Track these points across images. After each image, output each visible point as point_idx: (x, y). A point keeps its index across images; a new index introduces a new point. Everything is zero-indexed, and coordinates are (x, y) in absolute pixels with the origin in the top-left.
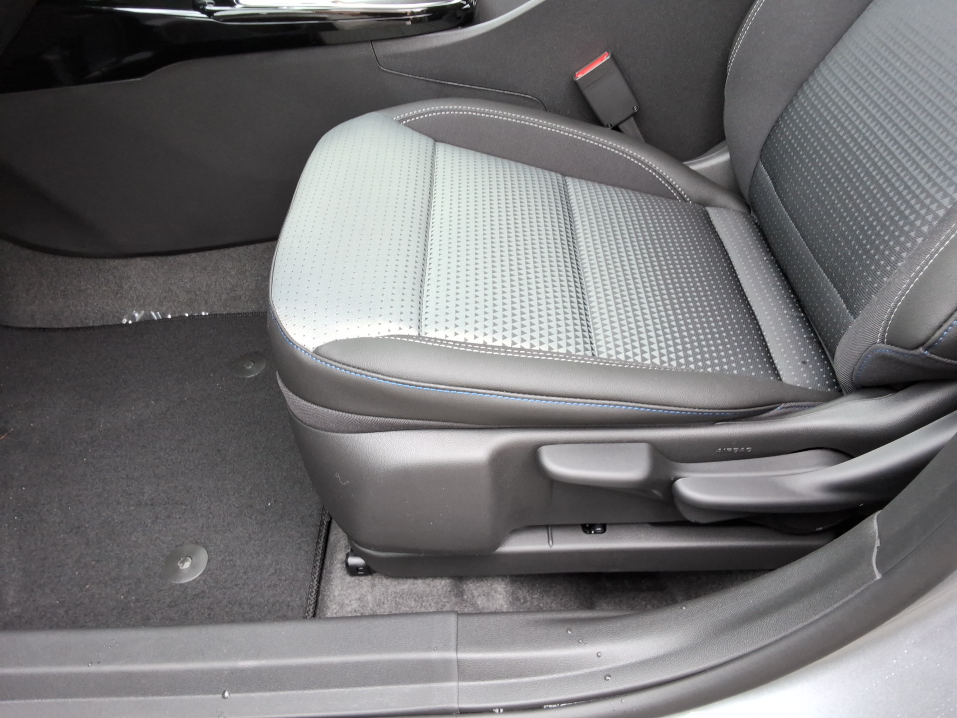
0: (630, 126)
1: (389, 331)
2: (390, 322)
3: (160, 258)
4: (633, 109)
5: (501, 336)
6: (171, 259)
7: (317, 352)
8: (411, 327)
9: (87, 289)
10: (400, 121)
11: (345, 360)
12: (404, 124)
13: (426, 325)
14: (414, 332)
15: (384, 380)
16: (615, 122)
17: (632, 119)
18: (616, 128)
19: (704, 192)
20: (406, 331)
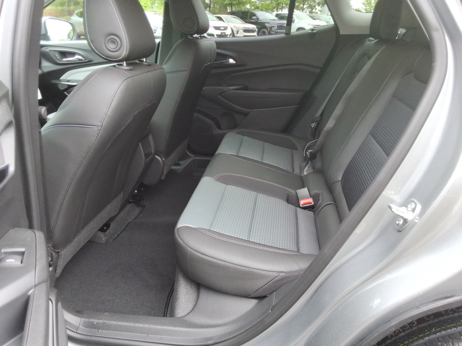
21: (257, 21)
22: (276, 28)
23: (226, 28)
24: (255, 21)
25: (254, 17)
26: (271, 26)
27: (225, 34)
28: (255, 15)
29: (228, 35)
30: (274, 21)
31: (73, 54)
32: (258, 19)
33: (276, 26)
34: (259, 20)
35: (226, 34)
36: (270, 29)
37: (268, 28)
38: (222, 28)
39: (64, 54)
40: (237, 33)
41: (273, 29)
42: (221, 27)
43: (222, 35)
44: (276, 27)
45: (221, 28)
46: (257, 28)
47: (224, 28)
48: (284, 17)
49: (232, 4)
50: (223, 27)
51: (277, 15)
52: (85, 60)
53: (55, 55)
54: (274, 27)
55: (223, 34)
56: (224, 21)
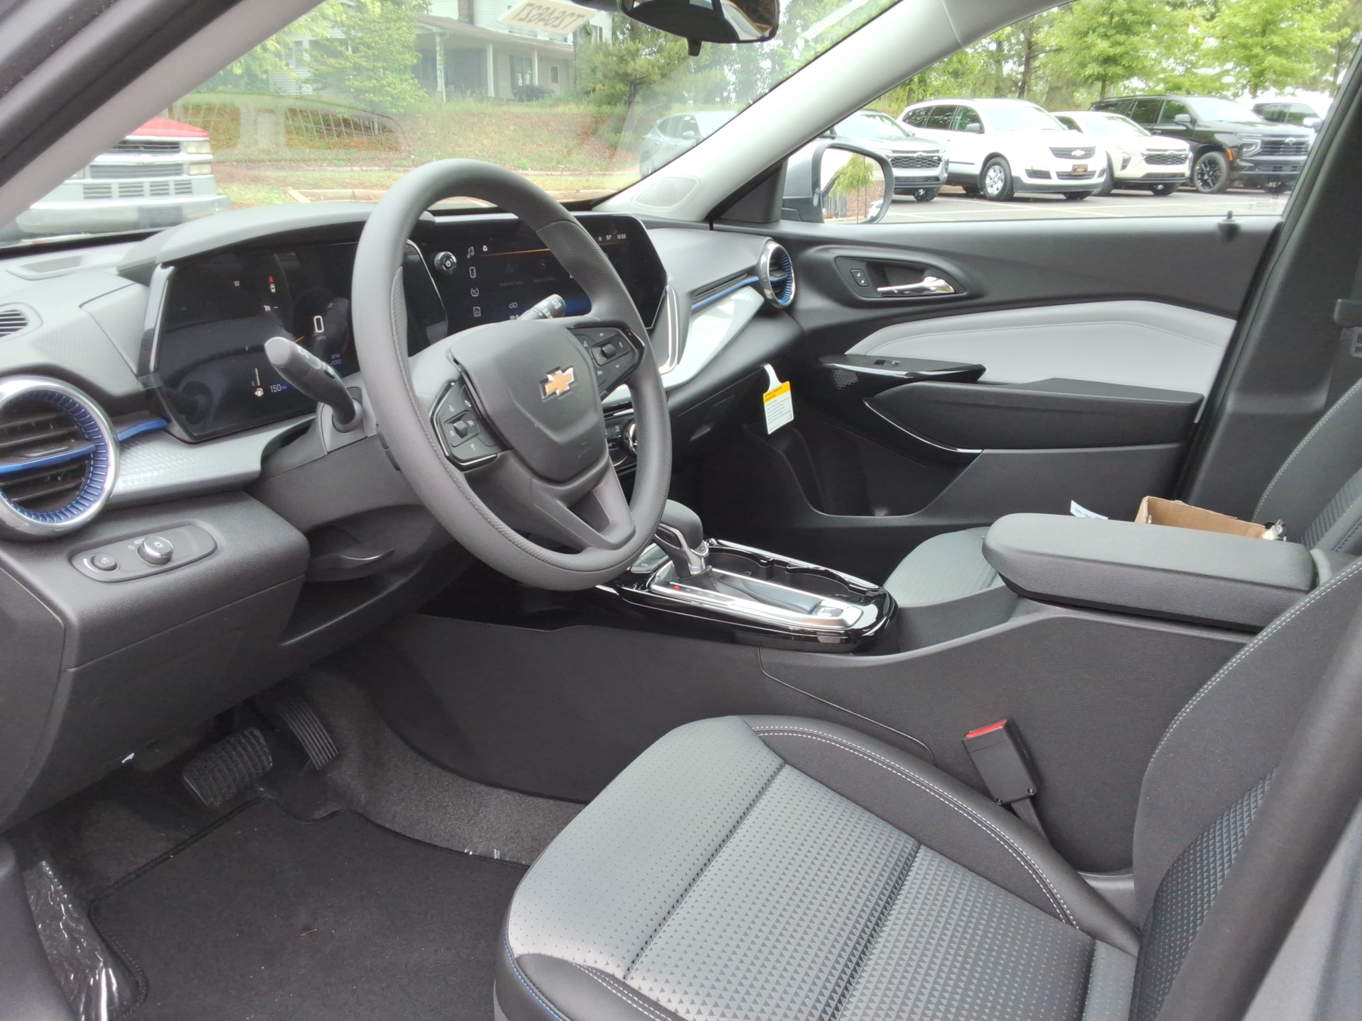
0: (1026, 809)
1: (596, 962)
2: (601, 953)
3: (521, 795)
4: (1029, 791)
5: (697, 1010)
6: (530, 799)
7: (518, 960)
8: (619, 966)
9: (448, 806)
10: (757, 732)
11: (534, 978)
12: (760, 737)
13: (637, 969)
14: (619, 974)
15: (551, 1009)
16: (1007, 798)
17: (1028, 802)
18: (1008, 807)
19: (1097, 919)
20: (610, 969)
21: (1191, 126)
22: (1258, 149)
23: (1089, 153)
24: (1184, 128)
25: (1179, 117)
26: (1239, 143)
27: (1085, 171)
28: (1182, 109)
29: (1095, 172)
30: (1250, 129)
31: (918, 271)
32: (1193, 122)
33: (1256, 144)
34: (1199, 126)
35: (1089, 170)
36: (1235, 154)
37: (1229, 151)
38: (1078, 153)
39: (881, 270)
40: (1124, 167)
41: (1247, 152)
42: (1075, 149)
43: (1076, 174)
44: (1256, 147)
45: (1073, 153)
46: (1192, 149)
47: (1083, 153)
48: (1285, 114)
49: (1106, 75)
50: (1082, 149)
51: (1258, 110)
52: (955, 293)
53: (853, 275)
54: (1249, 145)
55: (1080, 171)
56: (1079, 129)
